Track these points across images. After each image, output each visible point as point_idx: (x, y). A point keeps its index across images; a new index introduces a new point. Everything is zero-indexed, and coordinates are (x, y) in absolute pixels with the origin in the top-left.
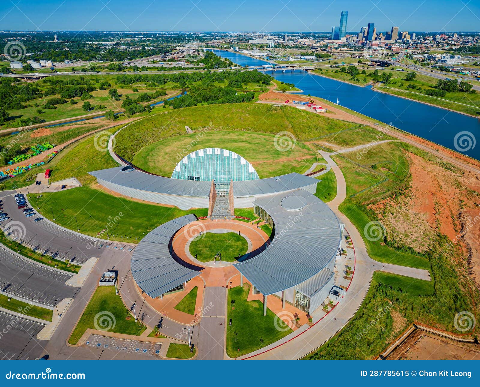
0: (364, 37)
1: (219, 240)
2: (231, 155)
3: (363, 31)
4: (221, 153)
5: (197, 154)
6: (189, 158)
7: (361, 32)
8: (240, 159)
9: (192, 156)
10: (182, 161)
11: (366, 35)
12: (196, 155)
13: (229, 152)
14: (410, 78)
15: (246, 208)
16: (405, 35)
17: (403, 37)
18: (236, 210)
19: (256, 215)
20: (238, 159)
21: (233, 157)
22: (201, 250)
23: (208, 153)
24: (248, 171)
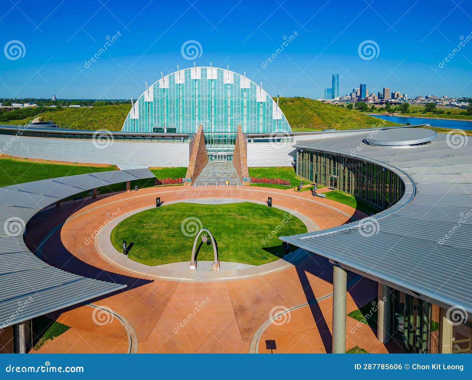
0: (357, 97)
1: (211, 216)
2: (237, 81)
3: (355, 91)
4: (218, 76)
5: (172, 80)
6: (156, 89)
7: (354, 92)
8: (254, 90)
9: (162, 86)
10: (143, 97)
11: (359, 94)
12: (170, 83)
13: (235, 76)
14: (430, 109)
15: (276, 168)
16: (398, 95)
17: (396, 97)
18: (253, 171)
19: (301, 179)
20: (252, 89)
21: (242, 86)
22: (152, 234)
23: (193, 77)
24: (271, 117)
